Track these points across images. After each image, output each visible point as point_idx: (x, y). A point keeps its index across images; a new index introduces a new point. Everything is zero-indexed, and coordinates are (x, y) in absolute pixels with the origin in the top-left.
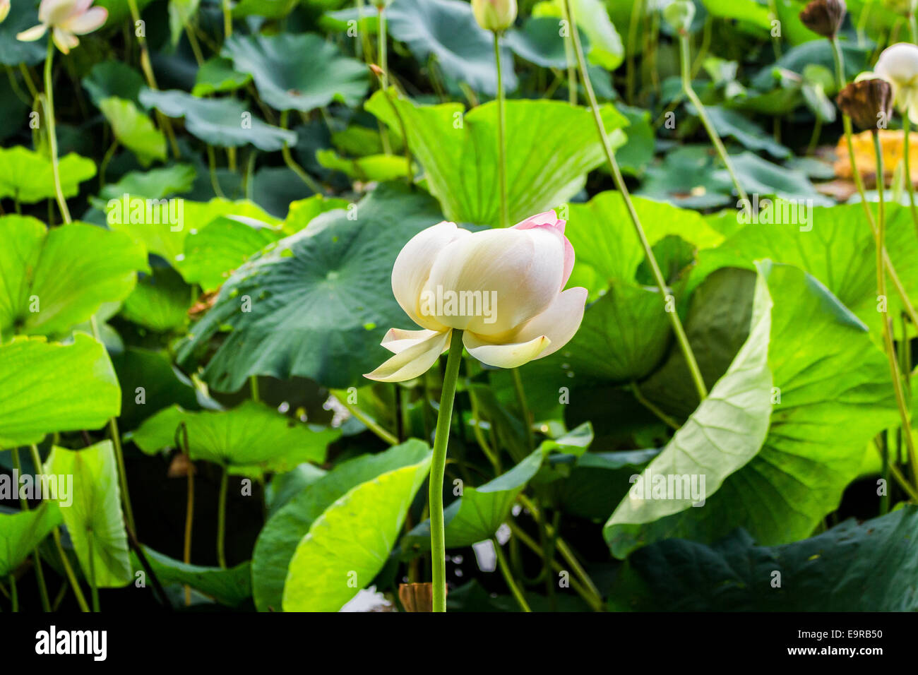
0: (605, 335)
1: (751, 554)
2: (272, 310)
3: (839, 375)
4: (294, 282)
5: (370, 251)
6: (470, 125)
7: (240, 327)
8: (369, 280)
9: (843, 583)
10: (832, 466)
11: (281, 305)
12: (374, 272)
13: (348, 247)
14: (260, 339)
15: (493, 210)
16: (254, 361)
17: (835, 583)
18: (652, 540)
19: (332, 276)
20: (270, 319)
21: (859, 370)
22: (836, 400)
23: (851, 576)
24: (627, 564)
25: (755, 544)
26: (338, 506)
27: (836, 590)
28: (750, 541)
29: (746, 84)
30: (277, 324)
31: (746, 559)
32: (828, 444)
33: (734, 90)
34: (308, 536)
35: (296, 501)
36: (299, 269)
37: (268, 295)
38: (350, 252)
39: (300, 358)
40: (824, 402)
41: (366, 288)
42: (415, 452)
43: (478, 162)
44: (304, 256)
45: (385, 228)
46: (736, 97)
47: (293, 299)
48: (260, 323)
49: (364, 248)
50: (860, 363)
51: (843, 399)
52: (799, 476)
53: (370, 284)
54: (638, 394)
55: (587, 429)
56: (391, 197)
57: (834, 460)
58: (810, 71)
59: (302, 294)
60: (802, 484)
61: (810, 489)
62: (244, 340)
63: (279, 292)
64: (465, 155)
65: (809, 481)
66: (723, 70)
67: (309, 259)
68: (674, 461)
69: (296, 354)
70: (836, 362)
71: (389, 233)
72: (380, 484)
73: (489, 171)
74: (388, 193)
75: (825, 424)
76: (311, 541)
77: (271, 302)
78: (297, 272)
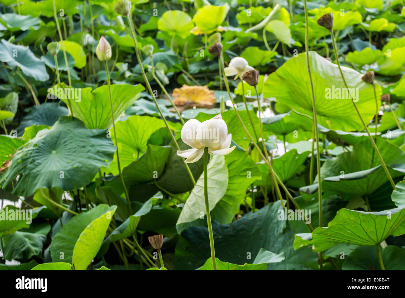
0: (146, 165)
1: (221, 227)
2: (37, 166)
3: (238, 166)
4: (41, 155)
5: (65, 142)
6: (94, 94)
7: (26, 173)
8: (69, 152)
9: (253, 231)
10: (237, 198)
11: (40, 164)
12: (70, 149)
13: (57, 141)
14: (36, 176)
15: (101, 124)
16: (36, 185)
17: (251, 231)
18: (187, 228)
19: (54, 152)
20: (37, 169)
21: (244, 164)
22: (238, 175)
23: (256, 228)
24: (181, 236)
25: (221, 224)
26: (88, 228)
27: (252, 233)
28: (219, 224)
29: (132, 71)
30: (41, 171)
31: (220, 229)
32: (235, 190)
33: (128, 74)
34: (79, 239)
35: (60, 232)
36: (42, 151)
37: (34, 161)
38: (58, 143)
39: (54, 181)
40: (235, 176)
41: (69, 155)
42: (103, 208)
43: (96, 108)
44: (42, 146)
45: (68, 133)
46: (129, 77)
47: (43, 161)
48: (34, 171)
49: (63, 141)
50: (244, 162)
51: (240, 174)
52: (227, 202)
53: (69, 153)
54: (157, 185)
55: (160, 193)
56: (66, 122)
57: (237, 195)
58: (158, 64)
59: (46, 159)
60: (229, 204)
61: (231, 206)
62: (29, 178)
63: (37, 160)
64: (91, 105)
65: (231, 203)
66: (123, 67)
67: (44, 147)
68: (196, 199)
69: (52, 180)
70: (237, 163)
71: (71, 135)
72: (102, 218)
73: (100, 110)
74: (64, 121)
75: (234, 183)
76: (80, 241)
77: (35, 163)
78: (41, 152)
